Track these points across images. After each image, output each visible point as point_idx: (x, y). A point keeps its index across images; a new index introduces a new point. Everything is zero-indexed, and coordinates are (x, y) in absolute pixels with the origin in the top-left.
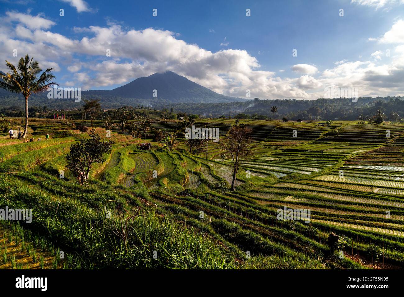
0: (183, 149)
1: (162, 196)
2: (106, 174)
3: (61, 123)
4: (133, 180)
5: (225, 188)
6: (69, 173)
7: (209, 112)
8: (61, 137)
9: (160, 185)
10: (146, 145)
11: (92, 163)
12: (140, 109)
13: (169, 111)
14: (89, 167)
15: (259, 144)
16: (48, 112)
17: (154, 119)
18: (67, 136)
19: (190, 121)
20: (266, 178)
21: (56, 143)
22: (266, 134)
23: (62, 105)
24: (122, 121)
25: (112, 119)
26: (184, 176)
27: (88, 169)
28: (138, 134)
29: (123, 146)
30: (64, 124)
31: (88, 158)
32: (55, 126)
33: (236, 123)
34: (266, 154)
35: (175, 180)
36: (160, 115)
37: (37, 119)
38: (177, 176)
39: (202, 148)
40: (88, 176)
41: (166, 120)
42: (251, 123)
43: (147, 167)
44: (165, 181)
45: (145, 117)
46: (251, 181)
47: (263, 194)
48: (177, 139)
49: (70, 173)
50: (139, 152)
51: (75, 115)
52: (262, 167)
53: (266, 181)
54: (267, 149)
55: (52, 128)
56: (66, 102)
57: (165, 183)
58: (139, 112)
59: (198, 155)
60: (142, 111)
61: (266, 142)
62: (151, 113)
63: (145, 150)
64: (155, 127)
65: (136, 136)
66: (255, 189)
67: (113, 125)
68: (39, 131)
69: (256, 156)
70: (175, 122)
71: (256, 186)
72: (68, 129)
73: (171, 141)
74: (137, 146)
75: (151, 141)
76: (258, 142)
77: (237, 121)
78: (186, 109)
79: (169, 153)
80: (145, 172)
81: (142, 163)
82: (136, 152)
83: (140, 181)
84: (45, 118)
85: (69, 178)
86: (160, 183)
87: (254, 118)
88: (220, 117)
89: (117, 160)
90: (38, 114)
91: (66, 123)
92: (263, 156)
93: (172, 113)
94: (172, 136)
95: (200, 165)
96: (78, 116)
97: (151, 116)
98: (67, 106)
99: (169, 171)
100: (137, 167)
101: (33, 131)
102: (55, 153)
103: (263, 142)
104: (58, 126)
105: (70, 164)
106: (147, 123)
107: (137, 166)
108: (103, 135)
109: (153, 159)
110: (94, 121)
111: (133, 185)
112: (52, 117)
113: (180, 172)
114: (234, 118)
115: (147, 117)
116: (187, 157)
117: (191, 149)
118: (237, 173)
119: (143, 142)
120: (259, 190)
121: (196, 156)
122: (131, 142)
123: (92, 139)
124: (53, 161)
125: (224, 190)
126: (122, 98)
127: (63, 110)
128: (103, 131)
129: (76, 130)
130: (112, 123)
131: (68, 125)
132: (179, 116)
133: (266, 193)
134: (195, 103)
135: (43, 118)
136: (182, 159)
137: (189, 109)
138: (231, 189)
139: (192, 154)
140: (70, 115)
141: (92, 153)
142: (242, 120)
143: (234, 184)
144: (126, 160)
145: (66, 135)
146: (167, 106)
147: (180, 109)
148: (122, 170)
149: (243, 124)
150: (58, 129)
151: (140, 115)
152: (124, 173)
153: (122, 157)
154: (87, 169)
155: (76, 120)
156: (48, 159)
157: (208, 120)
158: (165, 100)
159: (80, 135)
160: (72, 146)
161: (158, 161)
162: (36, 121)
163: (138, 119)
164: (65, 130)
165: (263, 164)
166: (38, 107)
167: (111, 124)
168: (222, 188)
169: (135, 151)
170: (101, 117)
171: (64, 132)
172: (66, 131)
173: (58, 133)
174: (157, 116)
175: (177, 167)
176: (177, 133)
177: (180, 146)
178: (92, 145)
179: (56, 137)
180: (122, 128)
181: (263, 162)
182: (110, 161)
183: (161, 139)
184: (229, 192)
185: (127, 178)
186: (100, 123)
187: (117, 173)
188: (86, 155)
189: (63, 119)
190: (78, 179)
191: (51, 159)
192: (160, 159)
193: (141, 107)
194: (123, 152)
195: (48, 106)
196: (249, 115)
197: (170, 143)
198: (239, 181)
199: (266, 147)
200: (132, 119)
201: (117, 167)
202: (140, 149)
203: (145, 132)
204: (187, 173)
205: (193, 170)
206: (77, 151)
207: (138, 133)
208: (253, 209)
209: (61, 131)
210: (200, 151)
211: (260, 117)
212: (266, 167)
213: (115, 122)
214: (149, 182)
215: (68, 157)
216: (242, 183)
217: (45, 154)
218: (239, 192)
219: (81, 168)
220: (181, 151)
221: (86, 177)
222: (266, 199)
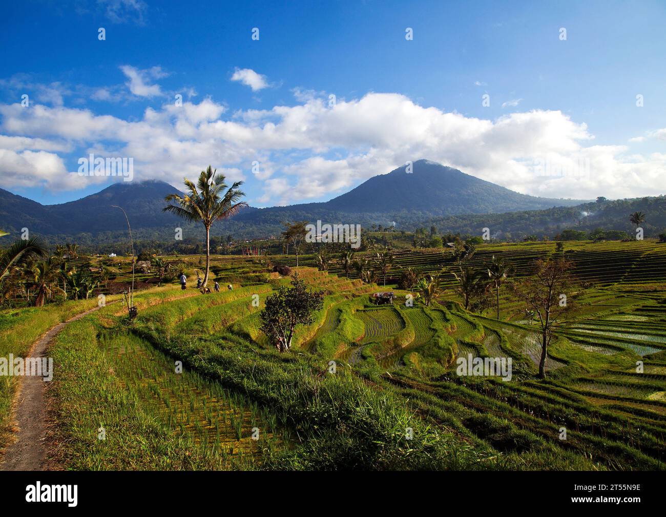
0: (452, 303)
1: (403, 380)
2: (318, 343)
3: (252, 261)
4: (360, 354)
5: (526, 374)
6: (264, 339)
7: (504, 230)
8: (253, 285)
9: (404, 364)
10: (384, 295)
11: (295, 324)
12: (375, 231)
13: (427, 231)
14: (291, 331)
15: (606, 289)
16: (233, 245)
17: (402, 248)
18: (261, 283)
19: (466, 248)
20: (614, 356)
21: (246, 293)
22: (622, 268)
23: (253, 232)
24: (345, 256)
25: (329, 252)
26: (449, 350)
27: (291, 333)
28: (372, 277)
29: (347, 297)
30: (256, 263)
31: (290, 317)
32: (243, 268)
33: (558, 250)
34: (621, 308)
35: (432, 356)
36: (412, 241)
37: (220, 257)
38: (436, 350)
39: (489, 299)
40: (290, 343)
41: (423, 249)
42: (590, 247)
43: (385, 333)
44: (414, 359)
45: (385, 245)
46: (583, 362)
47: (604, 386)
48: (442, 283)
49: (266, 339)
50: (374, 309)
51: (273, 247)
52: (611, 334)
53: (613, 361)
54: (623, 299)
55: (240, 271)
56: (259, 226)
57: (413, 361)
58: (375, 238)
59: (481, 312)
60: (379, 234)
61: (623, 284)
62: (395, 238)
63: (382, 305)
64: (402, 263)
65: (369, 281)
66: (588, 377)
67: (330, 262)
68: (223, 275)
69: (600, 314)
70: (438, 253)
71: (590, 370)
72: (262, 273)
73: (429, 288)
74: (370, 298)
75: (393, 289)
76: (605, 286)
77: (559, 245)
78: (459, 227)
79: (425, 309)
80: (380, 342)
81: (376, 328)
82: (368, 309)
83: (370, 357)
84: (229, 254)
85: (265, 346)
86: (405, 361)
87: (597, 237)
88: (525, 240)
89: (336, 322)
90: (221, 247)
91: (260, 261)
92: (616, 314)
93: (434, 235)
94: (432, 278)
95: (482, 331)
96: (277, 248)
97: (395, 242)
98: (260, 233)
99: (423, 341)
100: (368, 333)
101: (215, 277)
102: (246, 310)
103: (616, 285)
104: (248, 267)
105: (266, 325)
106: (388, 258)
107: (367, 331)
108: (315, 280)
109: (396, 320)
110: (301, 256)
111: (360, 361)
112: (239, 252)
113: (442, 343)
114: (554, 240)
115: (388, 246)
116: (458, 316)
117: (467, 302)
118: (548, 345)
119: (380, 291)
120: (595, 379)
121: (477, 314)
122: (360, 291)
123: (295, 287)
124: (243, 321)
125: (524, 377)
126: (346, 215)
127: (255, 240)
128: (314, 273)
129: (274, 273)
130: (329, 259)
131: (262, 264)
132: (447, 240)
133: (609, 383)
134: (476, 214)
135: (227, 254)
136: (447, 320)
137: (466, 226)
138: (540, 376)
139: (470, 310)
140: (265, 248)
141: (295, 310)
142: (571, 242)
143: (543, 365)
144: (349, 321)
145: (259, 281)
146: (424, 222)
147: (448, 228)
148: (342, 337)
149: (573, 251)
150: (248, 272)
151: (376, 243)
152: (345, 343)
153: (345, 316)
154: (288, 333)
155: (275, 256)
156: (237, 318)
157: (501, 246)
158: (421, 213)
159: (280, 280)
160: (267, 299)
161: (403, 324)
162: (218, 260)
163: (373, 249)
164: (258, 274)
165: (615, 329)
166: (220, 236)
167: (328, 261)
168: (521, 373)
169: (366, 306)
170: (311, 249)
171: (256, 276)
172: (260, 274)
173: (248, 279)
174: (407, 243)
175: (437, 334)
176: (442, 273)
177: (448, 296)
178: (295, 297)
179: (246, 285)
180: (345, 266)
181: (613, 326)
182: (324, 323)
183: (411, 285)
184: (534, 381)
185: (350, 350)
186: (309, 259)
187: (334, 342)
188: (287, 312)
189: (254, 256)
190: (277, 347)
191: (241, 318)
192: (407, 319)
193: (377, 228)
194: (346, 308)
195: (234, 235)
196: (587, 232)
197: (426, 291)
198: (557, 361)
199: (623, 294)
200: (362, 251)
201: (334, 334)
202: (375, 303)
203: (384, 273)
204: (455, 345)
205: (467, 340)
206: (274, 307)
207: (372, 275)
208: (564, 409)
209: (253, 274)
210: (485, 304)
211: (610, 235)
212: (620, 335)
213: (334, 257)
214: (386, 358)
215: (263, 316)
216: (561, 365)
217: (233, 311)
218: (555, 381)
219: (280, 332)
220: (449, 305)
221: (288, 346)
222: (607, 396)
